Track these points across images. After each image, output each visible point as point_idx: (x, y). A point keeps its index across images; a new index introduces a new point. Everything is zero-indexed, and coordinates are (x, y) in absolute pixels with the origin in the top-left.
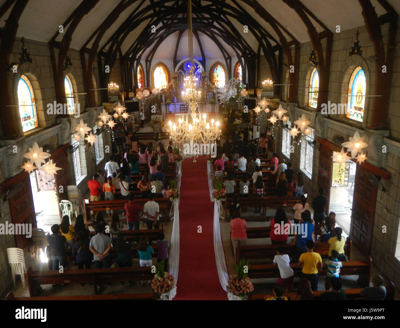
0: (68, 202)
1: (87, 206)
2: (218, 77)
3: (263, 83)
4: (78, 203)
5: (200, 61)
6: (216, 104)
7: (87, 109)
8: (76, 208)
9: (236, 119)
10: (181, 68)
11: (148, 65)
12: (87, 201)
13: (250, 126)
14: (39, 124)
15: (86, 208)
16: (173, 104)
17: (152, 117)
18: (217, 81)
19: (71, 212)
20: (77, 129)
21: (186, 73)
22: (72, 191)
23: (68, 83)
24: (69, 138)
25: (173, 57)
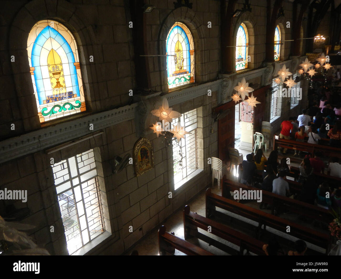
0: (261, 135)
1: (276, 142)
4: (269, 137)
7: (291, 58)
8: (267, 141)
12: (277, 137)
14: (248, 66)
15: (275, 143)
19: (262, 143)
20: (279, 73)
22: (266, 126)
23: (278, 32)
24: (271, 81)
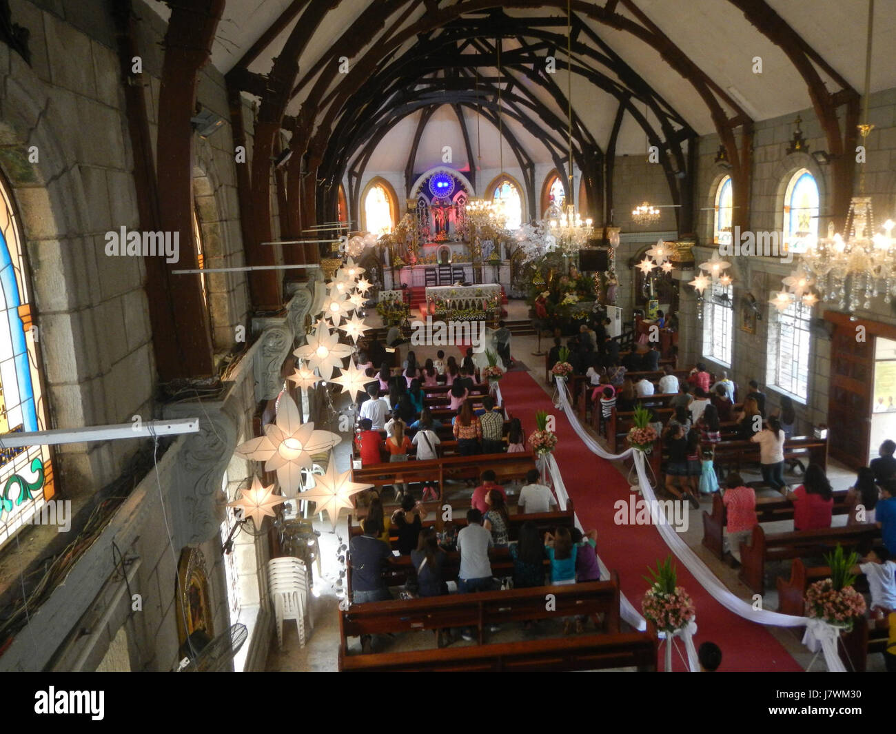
2: (503, 206)
3: (634, 213)
5: (464, 174)
6: (502, 265)
9: (567, 294)
10: (425, 188)
11: (354, 184)
13: (597, 309)
16: (408, 269)
17: (380, 295)
21: (433, 199)
25: (405, 166)
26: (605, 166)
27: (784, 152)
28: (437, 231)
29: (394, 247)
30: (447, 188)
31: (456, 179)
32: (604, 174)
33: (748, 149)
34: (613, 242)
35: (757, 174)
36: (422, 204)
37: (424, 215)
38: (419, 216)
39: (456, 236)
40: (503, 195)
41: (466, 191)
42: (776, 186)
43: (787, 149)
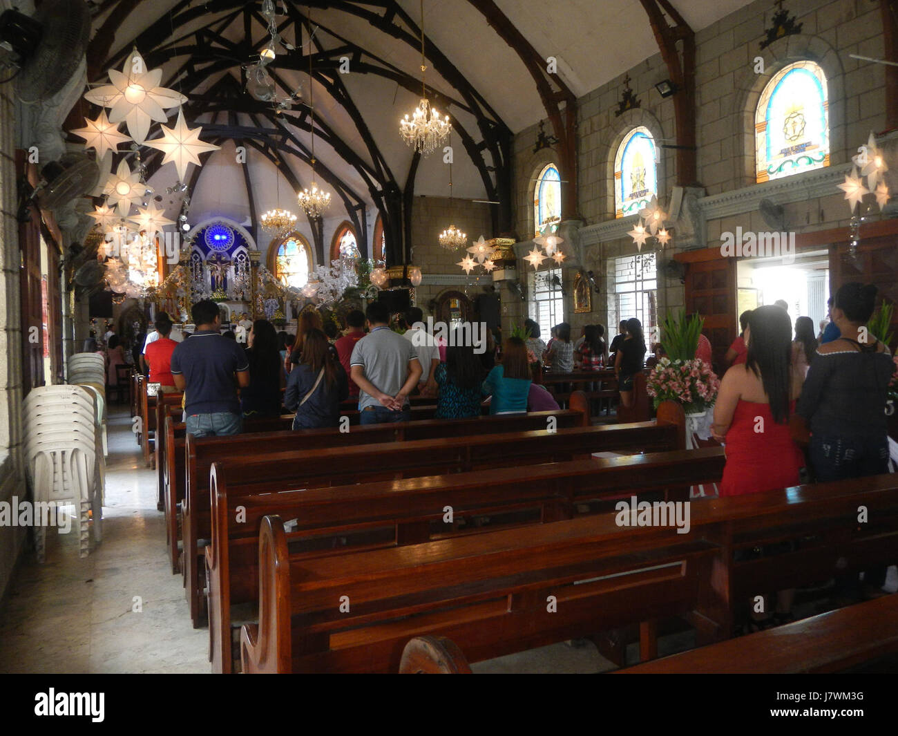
2: (288, 264)
3: (441, 237)
5: (246, 228)
6: (288, 324)
10: (200, 240)
16: (179, 327)
18: (286, 275)
21: (209, 253)
25: (177, 214)
26: (403, 205)
27: (612, 115)
28: (213, 289)
29: (163, 302)
30: (226, 241)
31: (235, 232)
32: (403, 214)
33: (573, 124)
34: (415, 279)
35: (584, 148)
36: (196, 258)
37: (198, 269)
38: (192, 270)
39: (234, 296)
40: (288, 252)
41: (246, 246)
42: (606, 152)
43: (616, 112)
